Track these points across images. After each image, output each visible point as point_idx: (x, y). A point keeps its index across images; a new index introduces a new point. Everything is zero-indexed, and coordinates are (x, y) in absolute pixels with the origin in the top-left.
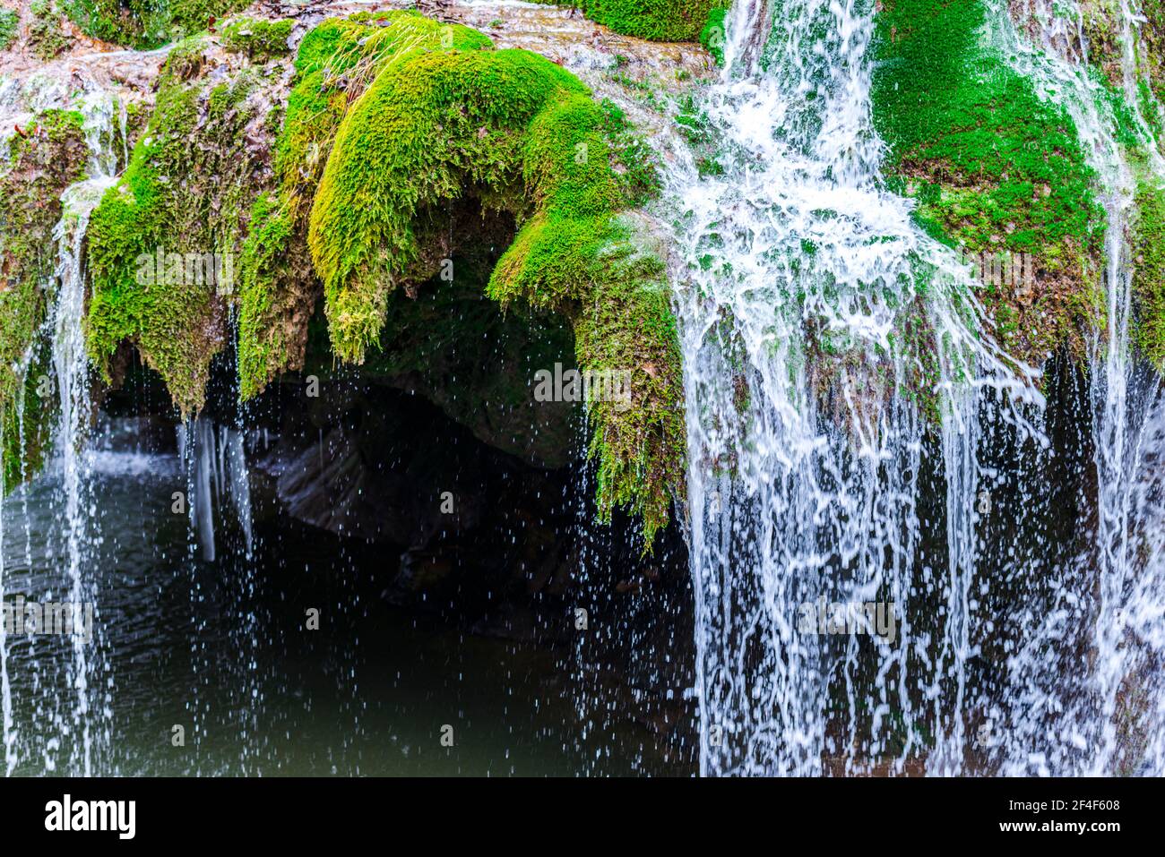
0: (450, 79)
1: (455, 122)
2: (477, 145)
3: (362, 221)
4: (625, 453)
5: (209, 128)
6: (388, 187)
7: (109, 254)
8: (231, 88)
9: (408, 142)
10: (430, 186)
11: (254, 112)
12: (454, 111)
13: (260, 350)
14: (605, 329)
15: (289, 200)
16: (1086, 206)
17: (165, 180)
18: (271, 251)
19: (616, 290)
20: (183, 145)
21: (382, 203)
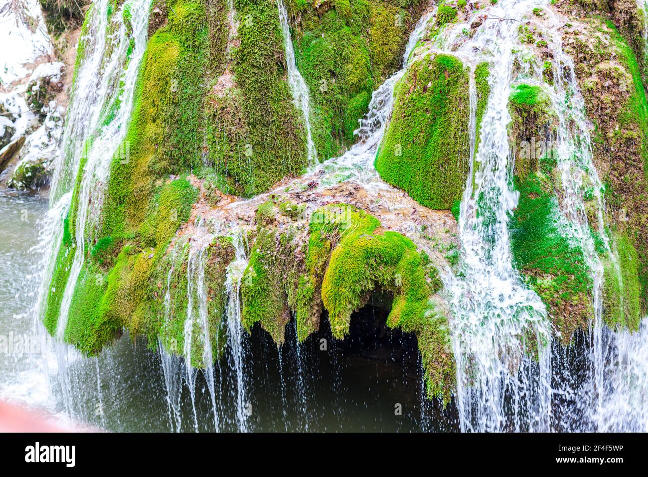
0: (370, 250)
1: (372, 265)
2: (380, 272)
3: (342, 297)
4: (437, 382)
5: (281, 250)
6: (350, 287)
7: (249, 294)
8: (287, 236)
9: (357, 272)
10: (365, 286)
11: (297, 246)
12: (372, 261)
13: (305, 328)
14: (428, 341)
15: (313, 279)
16: (587, 279)
17: (266, 267)
18: (308, 298)
19: (431, 329)
20: (272, 256)
21: (349, 292)
